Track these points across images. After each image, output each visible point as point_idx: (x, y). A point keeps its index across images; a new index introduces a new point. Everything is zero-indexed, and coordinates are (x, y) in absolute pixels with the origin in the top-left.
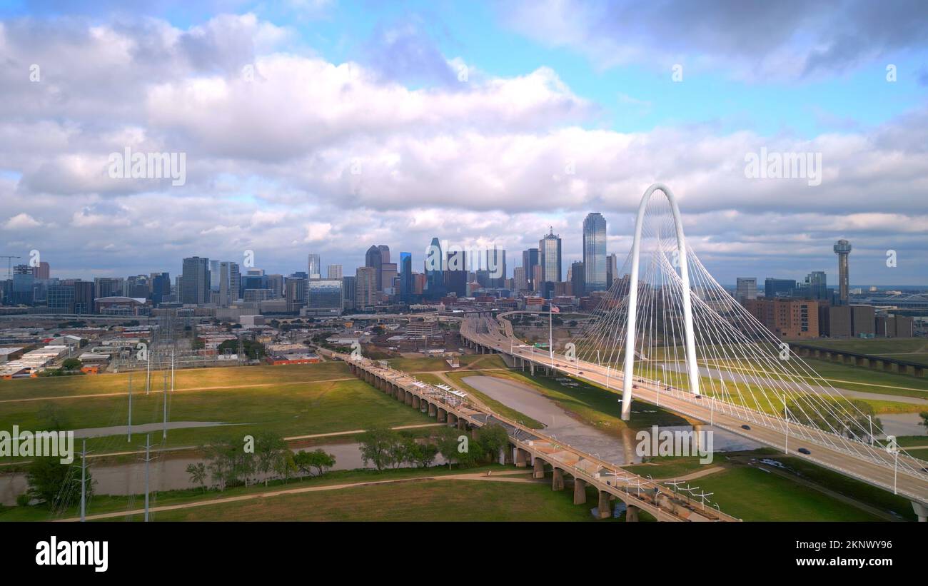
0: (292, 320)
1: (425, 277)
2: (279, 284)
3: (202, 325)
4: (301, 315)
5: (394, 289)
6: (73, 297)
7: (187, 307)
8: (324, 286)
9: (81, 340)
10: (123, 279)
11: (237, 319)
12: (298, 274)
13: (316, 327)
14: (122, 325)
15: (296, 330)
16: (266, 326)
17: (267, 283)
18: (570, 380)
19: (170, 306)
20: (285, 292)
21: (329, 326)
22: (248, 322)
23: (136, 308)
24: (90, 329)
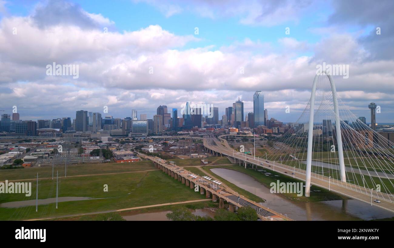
0: (125, 139)
1: (183, 119)
2: (119, 122)
3: (84, 141)
4: (129, 136)
5: (170, 124)
6: (26, 128)
7: (77, 133)
8: (139, 123)
9: (27, 149)
10: (50, 120)
11: (100, 138)
12: (127, 118)
13: (136, 142)
14: (47, 141)
15: (127, 144)
16: (113, 142)
17: (114, 122)
18: (265, 171)
19: (70, 132)
20: (122, 126)
21: (142, 142)
22: (105, 140)
23: (55, 133)
24: (33, 143)
